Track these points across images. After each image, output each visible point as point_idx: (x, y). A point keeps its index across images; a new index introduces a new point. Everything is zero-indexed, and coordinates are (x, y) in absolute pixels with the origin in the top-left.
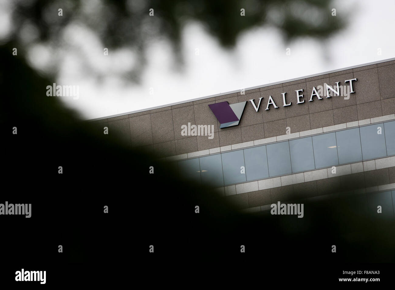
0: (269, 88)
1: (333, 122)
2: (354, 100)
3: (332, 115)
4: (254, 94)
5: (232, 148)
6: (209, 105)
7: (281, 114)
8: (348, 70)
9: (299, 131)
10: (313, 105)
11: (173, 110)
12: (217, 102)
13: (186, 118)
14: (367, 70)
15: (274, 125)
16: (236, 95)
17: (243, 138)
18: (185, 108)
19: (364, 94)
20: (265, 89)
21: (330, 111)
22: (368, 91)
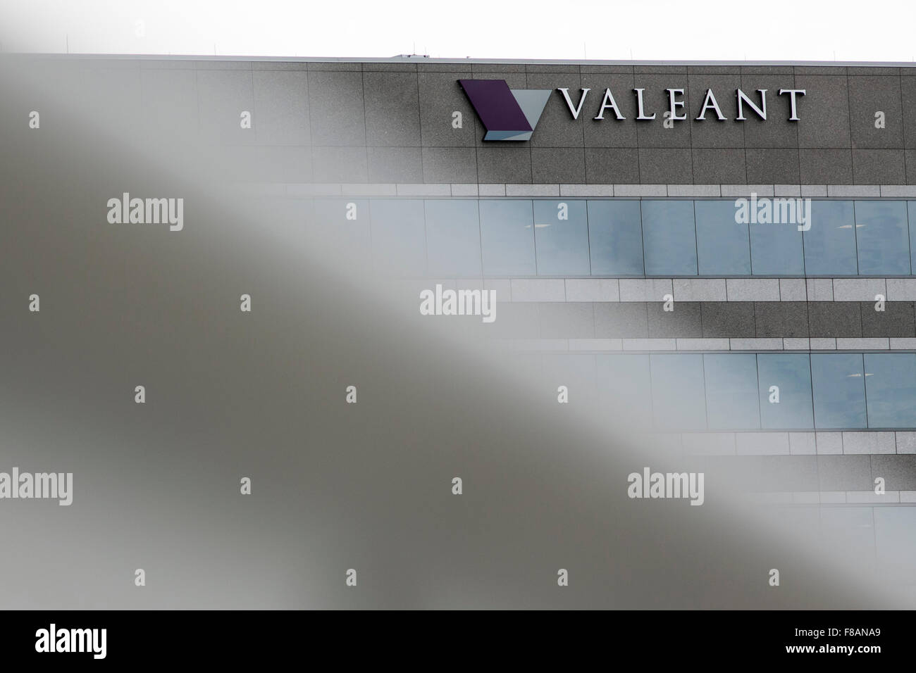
0: (601, 71)
1: (744, 178)
2: (794, 138)
3: (743, 161)
4: (566, 77)
5: (507, 191)
6: (458, 82)
7: (627, 134)
8: (783, 68)
9: (666, 183)
10: (700, 130)
11: (367, 74)
12: (475, 77)
13: (398, 99)
14: (826, 77)
15: (609, 157)
16: (523, 70)
17: (534, 172)
18: (395, 75)
19: (816, 128)
20: (592, 70)
21: (738, 151)
22: (825, 122)
